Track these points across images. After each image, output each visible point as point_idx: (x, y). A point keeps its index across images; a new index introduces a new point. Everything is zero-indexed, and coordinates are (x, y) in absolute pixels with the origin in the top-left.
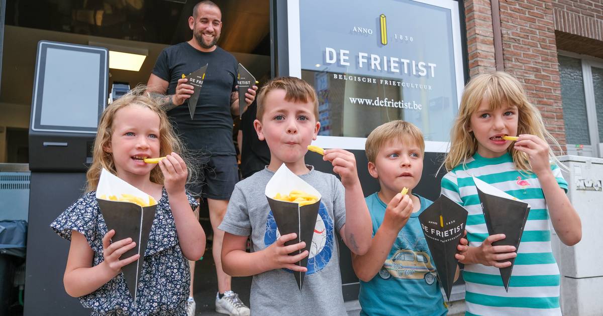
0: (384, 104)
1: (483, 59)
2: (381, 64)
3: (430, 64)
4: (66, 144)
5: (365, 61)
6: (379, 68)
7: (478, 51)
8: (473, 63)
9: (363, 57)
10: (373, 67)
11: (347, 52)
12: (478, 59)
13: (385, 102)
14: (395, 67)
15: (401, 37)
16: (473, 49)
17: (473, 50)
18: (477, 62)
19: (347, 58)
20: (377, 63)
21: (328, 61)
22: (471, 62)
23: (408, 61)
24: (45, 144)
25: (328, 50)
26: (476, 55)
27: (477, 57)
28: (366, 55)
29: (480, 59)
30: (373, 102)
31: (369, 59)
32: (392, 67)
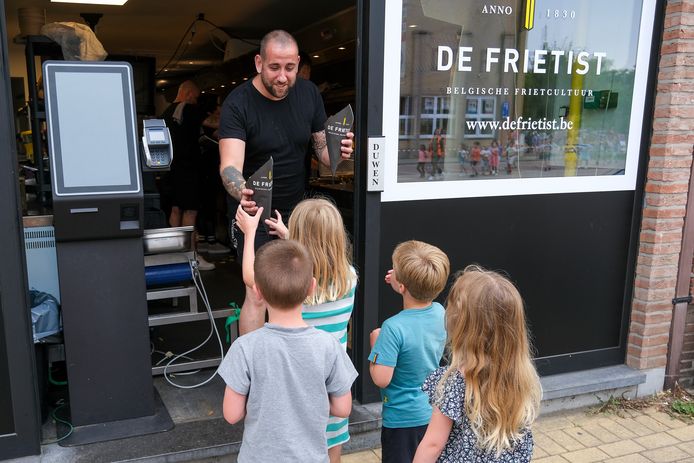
0: (516, 125)
1: (686, 42)
2: (520, 64)
3: (596, 54)
4: (96, 210)
5: (496, 60)
6: (515, 70)
7: (682, 27)
8: (669, 47)
9: (493, 55)
10: (506, 70)
11: (470, 49)
12: (679, 41)
13: (519, 122)
14: (540, 66)
15: (557, 12)
16: (674, 21)
17: (673, 24)
18: (676, 45)
19: (468, 59)
20: (513, 62)
21: (440, 67)
22: (665, 43)
23: (562, 53)
24: (73, 211)
25: (441, 49)
26: (675, 34)
27: (678, 38)
28: (498, 50)
29: (683, 41)
30: (501, 125)
31: (501, 56)
32: (536, 66)
